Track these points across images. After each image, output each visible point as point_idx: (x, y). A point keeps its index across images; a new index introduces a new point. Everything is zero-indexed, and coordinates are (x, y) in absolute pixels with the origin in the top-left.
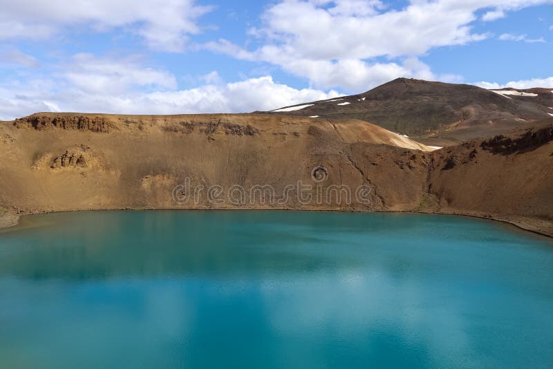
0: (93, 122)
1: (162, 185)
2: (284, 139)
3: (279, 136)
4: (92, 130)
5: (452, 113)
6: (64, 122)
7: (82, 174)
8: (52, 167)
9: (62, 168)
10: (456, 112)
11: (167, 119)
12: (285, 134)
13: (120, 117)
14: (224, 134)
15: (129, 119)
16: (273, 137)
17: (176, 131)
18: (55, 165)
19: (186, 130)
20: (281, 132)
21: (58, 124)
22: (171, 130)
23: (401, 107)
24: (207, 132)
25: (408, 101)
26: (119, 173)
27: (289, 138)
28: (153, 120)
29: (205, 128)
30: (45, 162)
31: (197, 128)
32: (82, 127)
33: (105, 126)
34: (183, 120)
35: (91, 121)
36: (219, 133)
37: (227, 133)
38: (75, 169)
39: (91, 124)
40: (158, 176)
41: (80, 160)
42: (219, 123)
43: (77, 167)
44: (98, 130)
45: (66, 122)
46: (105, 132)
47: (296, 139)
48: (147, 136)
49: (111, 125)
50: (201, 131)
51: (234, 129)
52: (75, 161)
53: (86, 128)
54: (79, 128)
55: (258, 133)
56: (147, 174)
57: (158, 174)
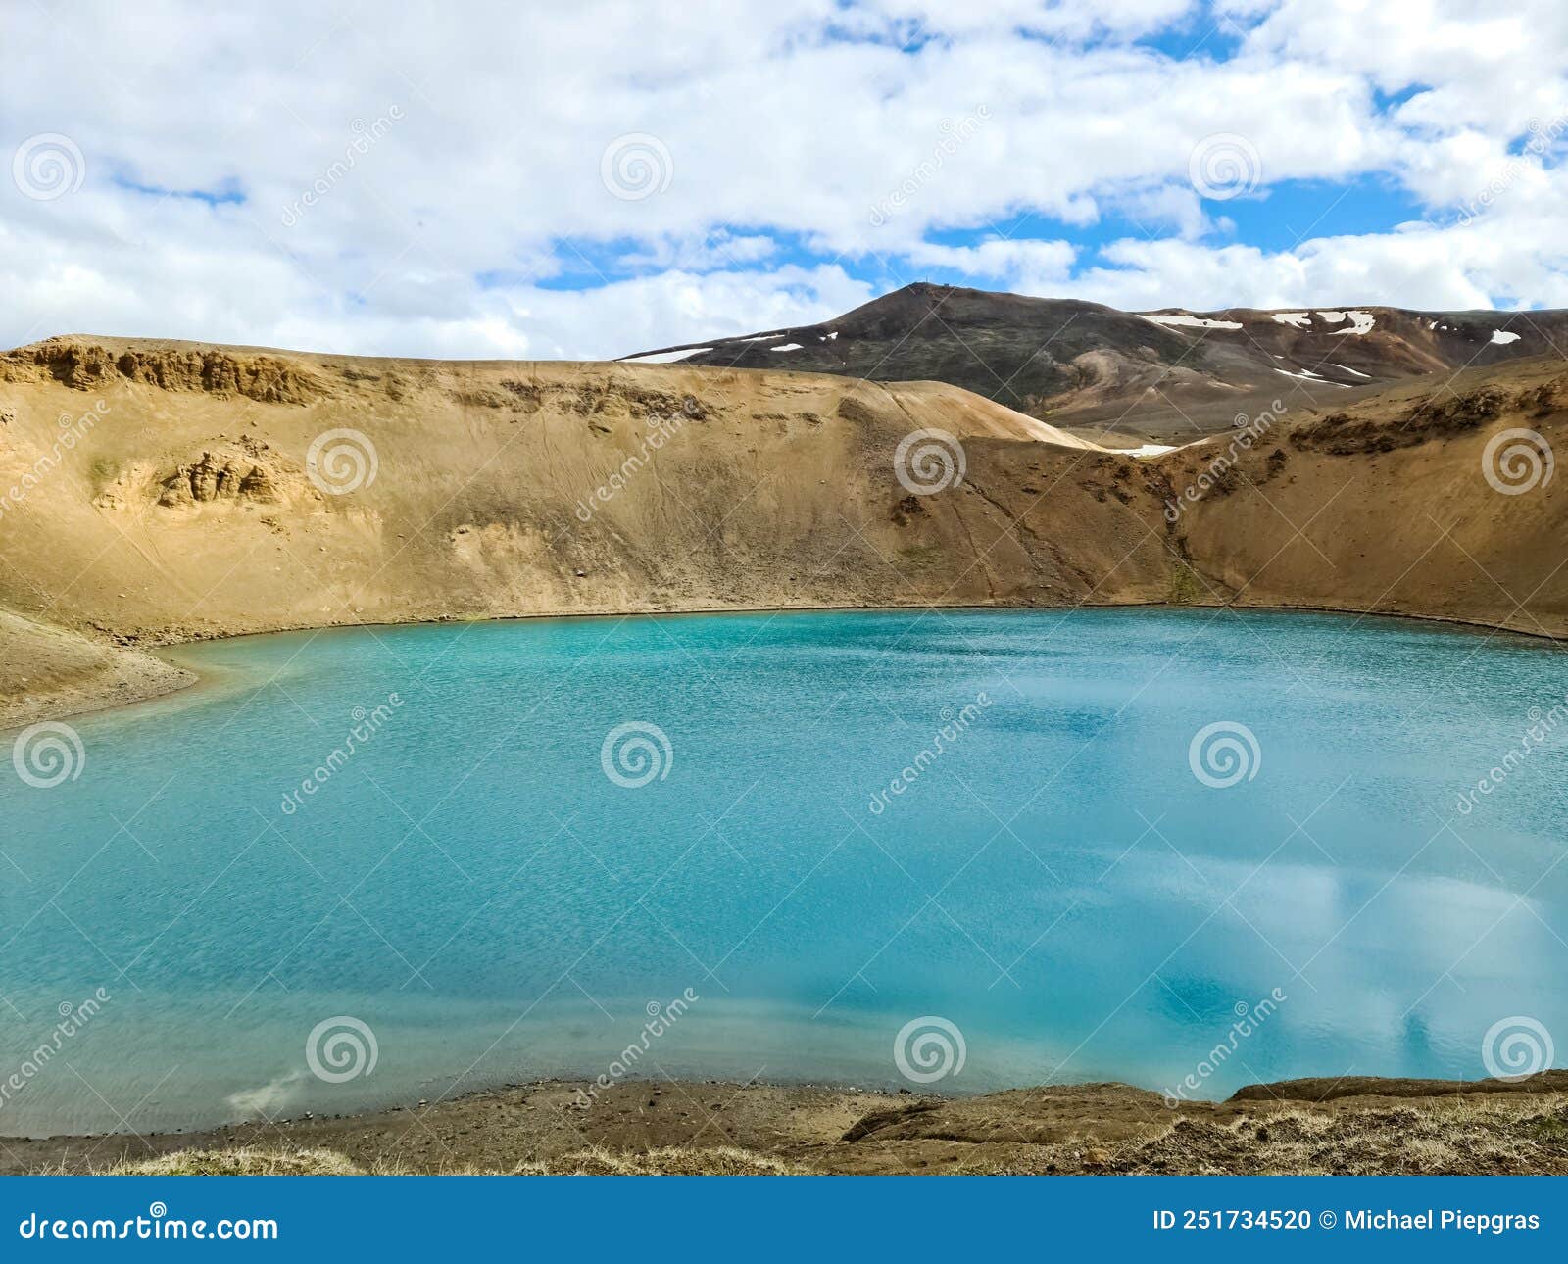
0: (250, 372)
1: (511, 550)
2: (782, 428)
3: (769, 424)
4: (252, 394)
5: (1054, 370)
6: (158, 368)
7: (268, 521)
8: (165, 502)
9: (198, 504)
10: (1063, 368)
11: (462, 371)
12: (781, 417)
13: (328, 362)
14: (628, 415)
15: (355, 369)
16: (757, 425)
17: (495, 406)
18: (172, 495)
19: (522, 403)
20: (771, 412)
21: (139, 372)
22: (480, 402)
23: (928, 356)
24: (582, 411)
25: (942, 341)
26: (378, 522)
27: (796, 429)
28: (423, 373)
29: (574, 398)
30: (135, 485)
31: (551, 399)
32: (219, 385)
33: (291, 385)
34: (509, 375)
35: (242, 367)
36: (614, 414)
37: (635, 414)
38: (242, 510)
39: (246, 379)
40: (491, 526)
41: (251, 484)
42: (611, 386)
43: (246, 503)
44: (269, 397)
45: (165, 370)
46: (292, 401)
47: (814, 430)
48: (417, 416)
49: (304, 382)
50: (565, 406)
51: (652, 403)
52: (236, 486)
53: (233, 389)
54: (208, 387)
55: (714, 413)
56: (460, 523)
57: (489, 521)
